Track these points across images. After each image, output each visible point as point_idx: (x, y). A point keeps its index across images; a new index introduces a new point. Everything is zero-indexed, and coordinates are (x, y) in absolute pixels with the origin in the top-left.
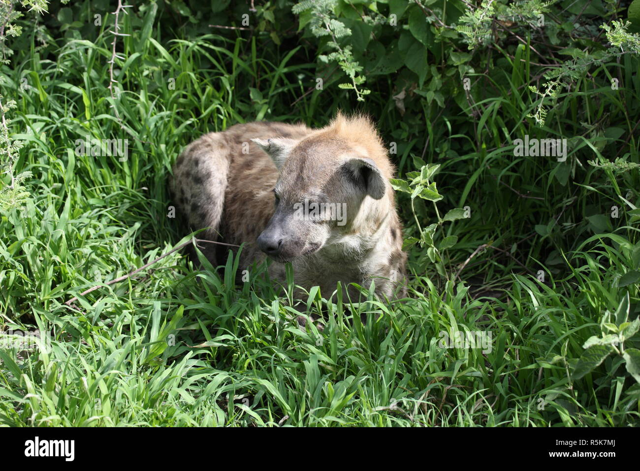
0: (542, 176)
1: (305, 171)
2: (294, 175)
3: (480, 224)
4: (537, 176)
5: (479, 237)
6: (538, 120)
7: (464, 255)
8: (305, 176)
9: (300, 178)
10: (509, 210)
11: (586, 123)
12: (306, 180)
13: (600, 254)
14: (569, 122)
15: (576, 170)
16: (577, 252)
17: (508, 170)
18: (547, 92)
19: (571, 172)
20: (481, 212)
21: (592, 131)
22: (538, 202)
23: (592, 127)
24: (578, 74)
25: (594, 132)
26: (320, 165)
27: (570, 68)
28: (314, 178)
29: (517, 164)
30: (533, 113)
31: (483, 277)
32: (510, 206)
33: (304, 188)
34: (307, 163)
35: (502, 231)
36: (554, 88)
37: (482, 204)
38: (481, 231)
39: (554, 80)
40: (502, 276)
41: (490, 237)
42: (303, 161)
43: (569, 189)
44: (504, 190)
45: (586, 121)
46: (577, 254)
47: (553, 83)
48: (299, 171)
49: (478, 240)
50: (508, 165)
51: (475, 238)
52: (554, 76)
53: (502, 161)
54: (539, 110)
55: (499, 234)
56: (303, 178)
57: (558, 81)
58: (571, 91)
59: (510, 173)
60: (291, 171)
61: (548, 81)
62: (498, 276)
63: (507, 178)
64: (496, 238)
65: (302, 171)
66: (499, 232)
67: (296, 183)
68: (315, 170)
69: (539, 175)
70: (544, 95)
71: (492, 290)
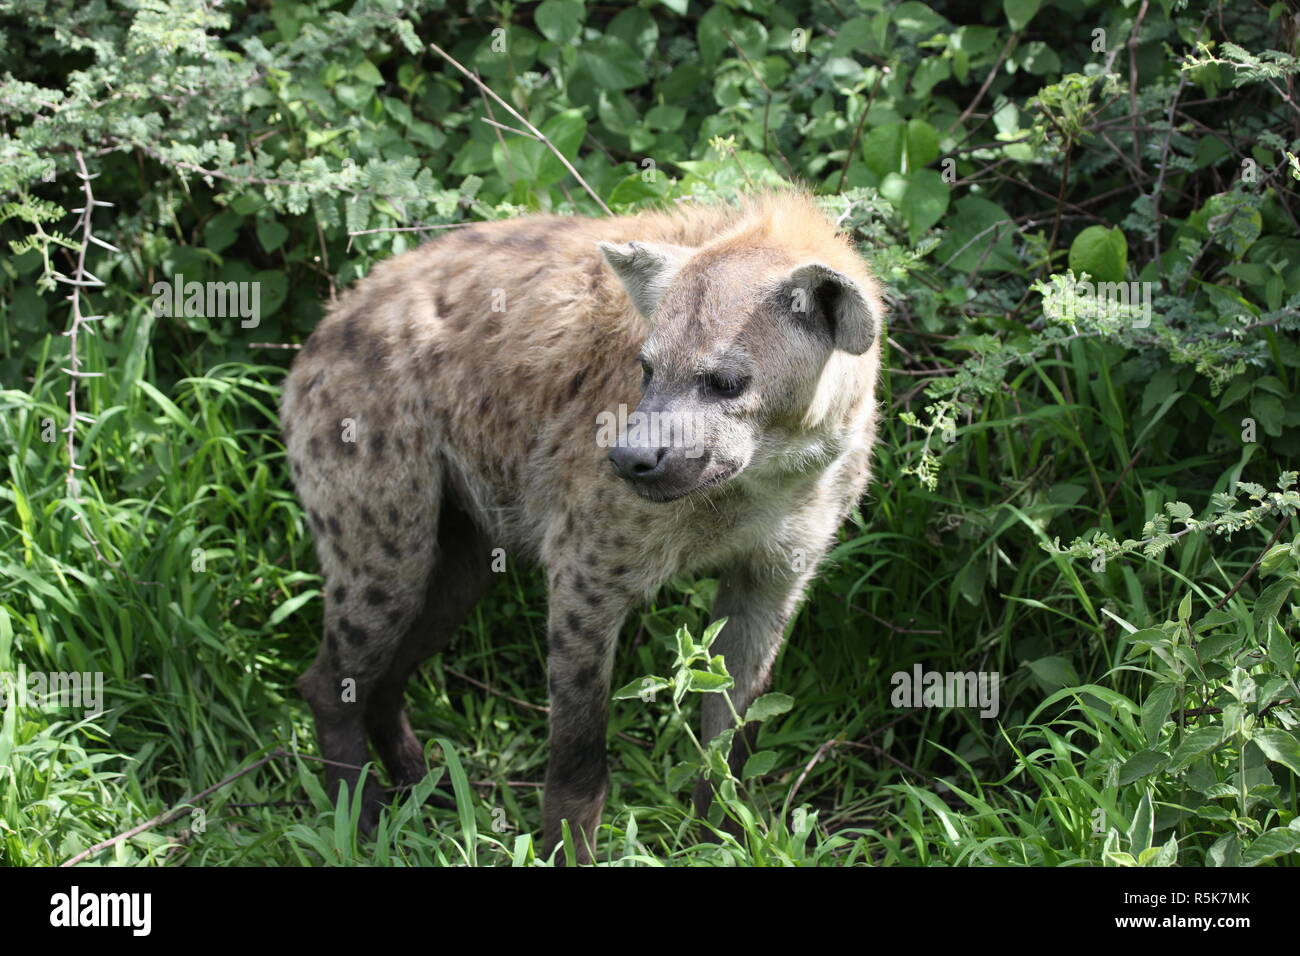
0: (930, 588)
1: (704, 310)
2: (682, 320)
3: (816, 692)
4: (921, 588)
5: (816, 717)
6: (924, 479)
7: (791, 755)
8: (703, 319)
9: (694, 323)
10: (871, 662)
11: (1010, 479)
12: (708, 327)
13: (1072, 727)
14: (973, 479)
15: (999, 572)
16: (1027, 726)
17: (865, 583)
18: (936, 421)
19: (990, 576)
20: (817, 668)
21: (1023, 493)
22: (927, 642)
23: (1024, 485)
24: (992, 385)
25: (1028, 495)
26: (731, 295)
27: (974, 374)
28: (722, 323)
29: (879, 571)
30: (915, 464)
31: (833, 795)
32: (872, 653)
33: (703, 342)
34: (709, 294)
35: (862, 703)
36: (947, 412)
37: (818, 653)
38: (820, 706)
39: (948, 398)
40: (870, 790)
41: (838, 716)
42: (700, 291)
43: (987, 609)
44: (859, 623)
45: (1009, 473)
46: (1028, 730)
47: (946, 405)
48: (692, 310)
49: (814, 724)
50: (862, 573)
51: (808, 721)
52: (947, 391)
53: (850, 567)
54: (925, 458)
55: (857, 708)
56: (700, 324)
57: (954, 399)
58: (974, 420)
59: (869, 588)
60: (676, 312)
61: (937, 401)
62: (863, 791)
63: (863, 599)
64: (850, 718)
65: (698, 311)
66: (855, 705)
67: (687, 336)
68: (722, 307)
69: (924, 588)
70: (930, 430)
71: (854, 819)
